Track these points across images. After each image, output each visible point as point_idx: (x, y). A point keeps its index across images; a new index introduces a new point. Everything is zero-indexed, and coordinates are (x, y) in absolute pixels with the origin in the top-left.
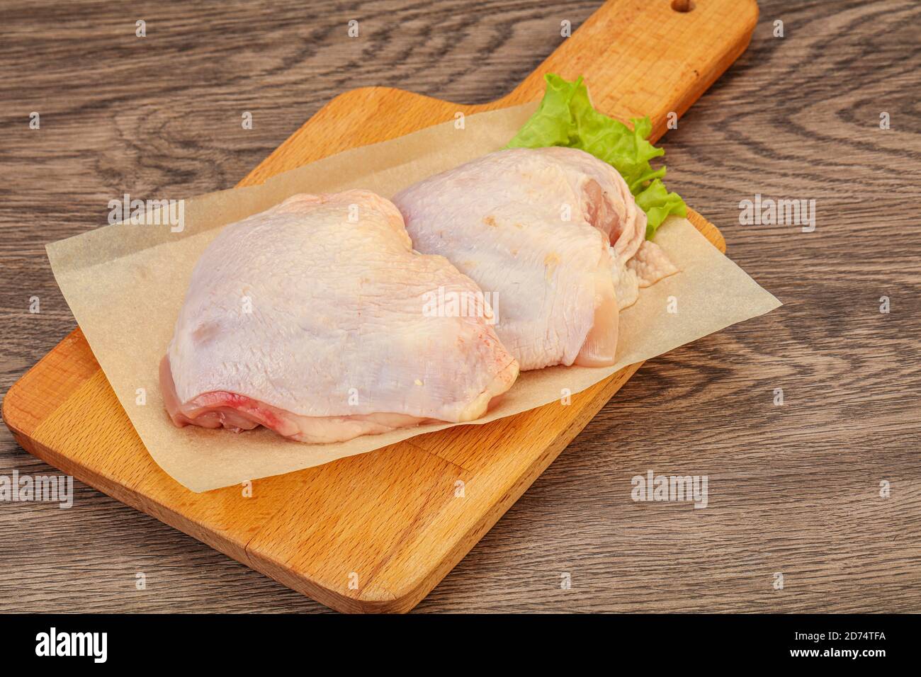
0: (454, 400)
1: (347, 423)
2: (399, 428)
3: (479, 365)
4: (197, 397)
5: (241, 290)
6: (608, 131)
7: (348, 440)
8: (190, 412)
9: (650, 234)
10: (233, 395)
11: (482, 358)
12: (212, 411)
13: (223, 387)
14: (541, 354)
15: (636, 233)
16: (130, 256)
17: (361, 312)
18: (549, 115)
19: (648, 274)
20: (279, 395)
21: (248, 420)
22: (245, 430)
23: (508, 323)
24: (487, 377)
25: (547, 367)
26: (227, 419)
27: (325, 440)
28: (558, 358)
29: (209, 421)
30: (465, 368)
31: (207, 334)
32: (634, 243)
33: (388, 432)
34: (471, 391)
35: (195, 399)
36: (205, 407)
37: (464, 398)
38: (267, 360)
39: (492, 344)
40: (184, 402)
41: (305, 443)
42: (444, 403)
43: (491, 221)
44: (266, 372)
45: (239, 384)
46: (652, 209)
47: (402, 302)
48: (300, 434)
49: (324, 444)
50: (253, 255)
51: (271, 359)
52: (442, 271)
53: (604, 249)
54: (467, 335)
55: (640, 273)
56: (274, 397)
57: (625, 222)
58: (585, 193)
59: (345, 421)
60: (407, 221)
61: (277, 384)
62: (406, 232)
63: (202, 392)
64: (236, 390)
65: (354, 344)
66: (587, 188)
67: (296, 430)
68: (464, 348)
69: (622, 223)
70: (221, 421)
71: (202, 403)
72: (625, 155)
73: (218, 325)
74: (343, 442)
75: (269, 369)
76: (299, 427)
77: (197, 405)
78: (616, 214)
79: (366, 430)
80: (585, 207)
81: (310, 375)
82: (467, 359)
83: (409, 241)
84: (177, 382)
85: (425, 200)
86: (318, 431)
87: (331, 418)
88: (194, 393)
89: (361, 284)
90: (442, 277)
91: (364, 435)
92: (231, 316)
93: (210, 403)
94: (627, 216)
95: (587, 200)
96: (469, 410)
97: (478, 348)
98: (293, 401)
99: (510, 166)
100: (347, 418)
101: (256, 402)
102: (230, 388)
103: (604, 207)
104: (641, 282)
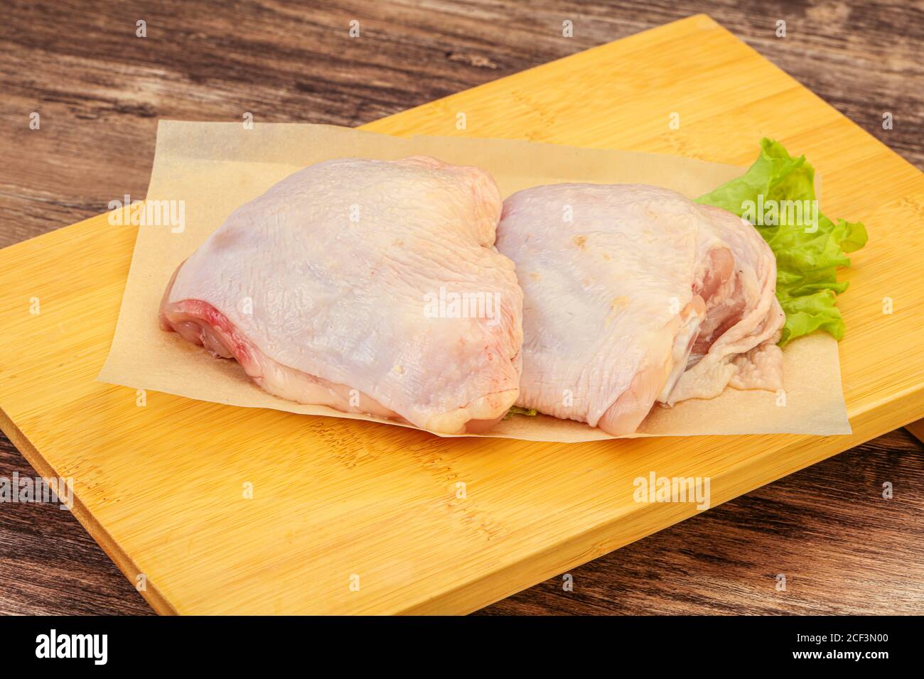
1: (312, 385)
2: (364, 413)
7: (307, 404)
10: (216, 311)
11: (477, 371)
15: (762, 331)
17: (375, 271)
19: (750, 377)
20: (255, 327)
27: (283, 395)
31: (225, 241)
32: (752, 338)
33: (352, 413)
41: (264, 391)
42: (417, 403)
43: (581, 242)
45: (226, 301)
46: (796, 314)
48: (262, 377)
49: (281, 398)
55: (744, 373)
56: (250, 327)
57: (751, 311)
58: (709, 258)
59: (311, 381)
63: (190, 297)
64: (221, 307)
66: (713, 253)
67: (260, 372)
68: (462, 351)
69: (746, 311)
74: (300, 404)
76: (262, 369)
78: (744, 299)
79: (330, 401)
80: (703, 274)
86: (277, 379)
87: (297, 372)
89: (393, 245)
91: (327, 406)
94: (756, 307)
98: (265, 338)
100: (316, 379)
102: (215, 303)
103: (732, 286)
104: (736, 381)
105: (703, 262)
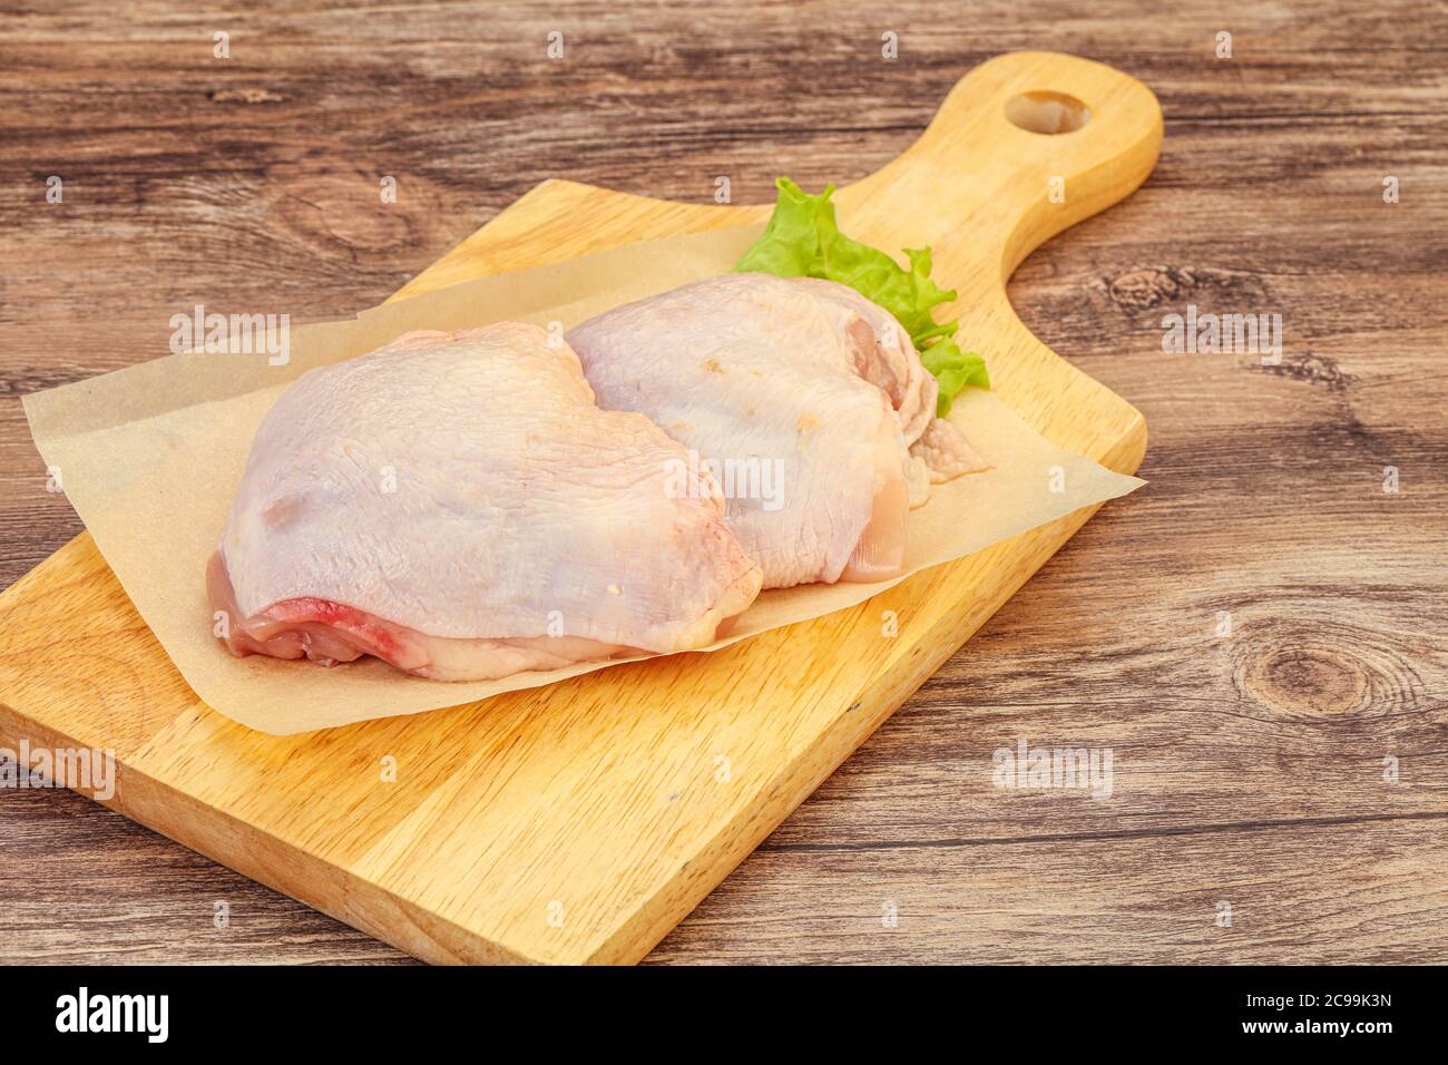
0: (668, 618)
1: (503, 650)
2: (579, 662)
3: (704, 569)
4: (271, 607)
5: (341, 449)
6: (870, 267)
7: (503, 677)
8: (257, 630)
9: (943, 406)
10: (327, 603)
11: (709, 558)
12: (294, 630)
13: (312, 592)
14: (795, 561)
15: (923, 407)
16: (151, 419)
17: (528, 482)
18: (784, 239)
19: (944, 463)
20: (399, 605)
21: (347, 644)
22: (341, 663)
23: (743, 514)
24: (717, 586)
25: (799, 585)
26: (315, 642)
27: (469, 676)
28: (816, 571)
29: (286, 647)
30: (683, 571)
31: (286, 514)
32: (920, 418)
33: (564, 667)
34: (692, 606)
35: (267, 611)
36: (282, 622)
37: (682, 615)
38: (381, 552)
39: (725, 538)
40: (248, 615)
41: (437, 680)
42: (652, 623)
43: (714, 367)
44: (380, 568)
45: (338, 587)
46: (944, 371)
47: (586, 471)
48: (429, 666)
49: (465, 682)
50: (357, 401)
51: (390, 550)
52: (645, 433)
53: (885, 410)
54: (689, 522)
55: (931, 463)
56: (392, 607)
57: (906, 387)
58: (851, 338)
59: (499, 646)
60: (586, 367)
61: (399, 586)
62: (586, 381)
63: (279, 599)
64: (332, 595)
65: (515, 529)
66: (853, 330)
67: (424, 660)
68: (682, 540)
69: (901, 389)
70: (304, 647)
71: (280, 615)
72: (897, 298)
73: (305, 500)
74: (494, 680)
75: (386, 565)
76: (428, 655)
77: (270, 619)
78: (893, 375)
79: (532, 662)
80: (851, 356)
81: (448, 571)
82: (687, 558)
83: (592, 394)
84: (237, 586)
85: (613, 337)
86: (457, 661)
87: (478, 641)
88: (265, 602)
89: (527, 442)
90: (646, 441)
91: (527, 670)
92: (326, 487)
93: (292, 617)
94: (909, 380)
95: (855, 348)
96: (691, 633)
97: (703, 543)
98: (421, 613)
99: (740, 293)
100: (502, 642)
101: (364, 614)
102: (323, 594)
103: (877, 363)
104: (934, 475)
105: (847, 343)
